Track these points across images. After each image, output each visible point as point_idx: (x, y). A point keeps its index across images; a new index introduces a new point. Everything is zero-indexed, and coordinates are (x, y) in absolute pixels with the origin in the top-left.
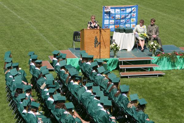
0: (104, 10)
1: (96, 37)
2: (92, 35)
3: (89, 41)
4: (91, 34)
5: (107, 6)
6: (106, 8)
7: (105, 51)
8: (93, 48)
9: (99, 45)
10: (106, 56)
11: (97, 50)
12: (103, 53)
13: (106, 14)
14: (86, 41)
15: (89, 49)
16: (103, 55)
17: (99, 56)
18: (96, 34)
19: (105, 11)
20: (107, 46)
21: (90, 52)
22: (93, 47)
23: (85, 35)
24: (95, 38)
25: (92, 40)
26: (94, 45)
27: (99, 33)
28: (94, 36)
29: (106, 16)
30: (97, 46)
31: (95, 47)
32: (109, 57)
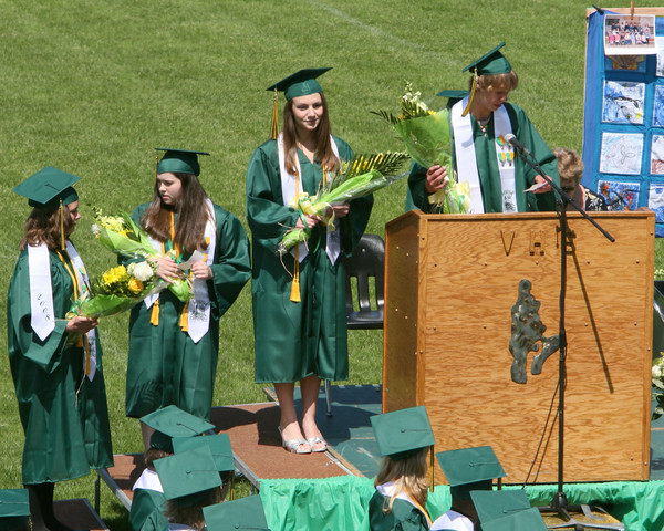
1: (526, 285)
2: (493, 266)
3: (457, 320)
4: (484, 259)
5: (626, 12)
6: (612, 22)
7: (607, 417)
8: (496, 386)
9: (555, 358)
10: (613, 458)
11: (532, 402)
12: (588, 437)
13: (614, 86)
14: (436, 322)
15: (460, 392)
16: (591, 451)
17: (551, 463)
18: (528, 264)
19: (611, 51)
20: (631, 367)
21: (467, 420)
22: (494, 376)
23: (423, 277)
24: (514, 297)
25: (487, 313)
26: (505, 356)
27: (553, 253)
28: (511, 282)
29: (613, 97)
30: (537, 370)
31: (518, 377)
32: (638, 466)
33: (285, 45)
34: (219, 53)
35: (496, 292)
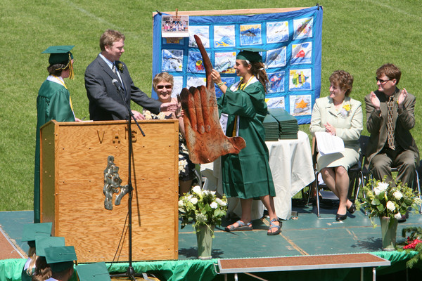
0: (157, 32)
1: (111, 159)
2: (94, 149)
3: (76, 178)
4: (89, 145)
5: (174, 14)
6: (166, 20)
7: (155, 227)
8: (97, 211)
9: (127, 197)
10: (159, 249)
11: (116, 219)
12: (145, 237)
13: (167, 52)
14: (65, 179)
15: (77, 215)
16: (147, 245)
17: (125, 251)
18: (112, 148)
19: (165, 35)
20: (168, 201)
21: (82, 230)
22: (96, 206)
23: (57, 155)
24: (105, 165)
25: (91, 174)
26: (101, 196)
27: (125, 142)
28: (103, 157)
29: (167, 58)
30: (118, 203)
31: (108, 208)
32: (172, 253)
33: (52, 29)
34: (16, 34)
35: (95, 162)
